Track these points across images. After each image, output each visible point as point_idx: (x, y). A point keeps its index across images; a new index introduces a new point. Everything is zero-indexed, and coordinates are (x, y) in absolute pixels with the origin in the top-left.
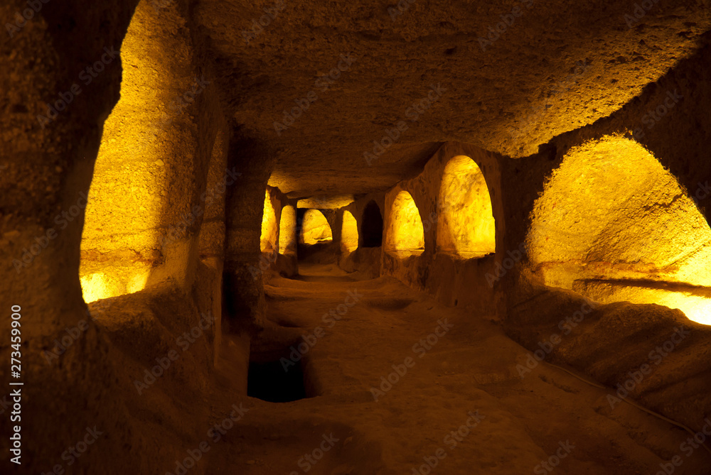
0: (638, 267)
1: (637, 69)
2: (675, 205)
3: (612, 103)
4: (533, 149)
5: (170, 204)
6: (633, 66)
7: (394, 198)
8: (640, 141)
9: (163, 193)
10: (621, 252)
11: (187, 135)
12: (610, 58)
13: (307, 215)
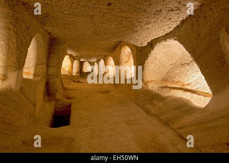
0: (178, 83)
1: (178, 14)
2: (191, 64)
3: (170, 28)
4: (145, 44)
5: (8, 58)
6: (176, 12)
7: (108, 59)
8: (179, 41)
9: (5, 54)
10: (173, 79)
11: (12, 32)
12: (168, 9)
13: (84, 63)
